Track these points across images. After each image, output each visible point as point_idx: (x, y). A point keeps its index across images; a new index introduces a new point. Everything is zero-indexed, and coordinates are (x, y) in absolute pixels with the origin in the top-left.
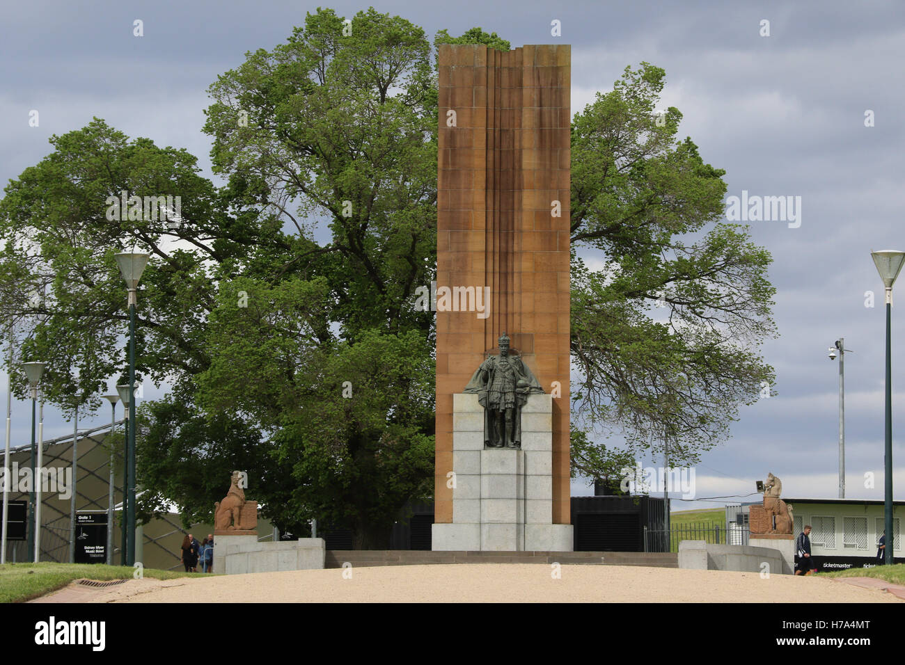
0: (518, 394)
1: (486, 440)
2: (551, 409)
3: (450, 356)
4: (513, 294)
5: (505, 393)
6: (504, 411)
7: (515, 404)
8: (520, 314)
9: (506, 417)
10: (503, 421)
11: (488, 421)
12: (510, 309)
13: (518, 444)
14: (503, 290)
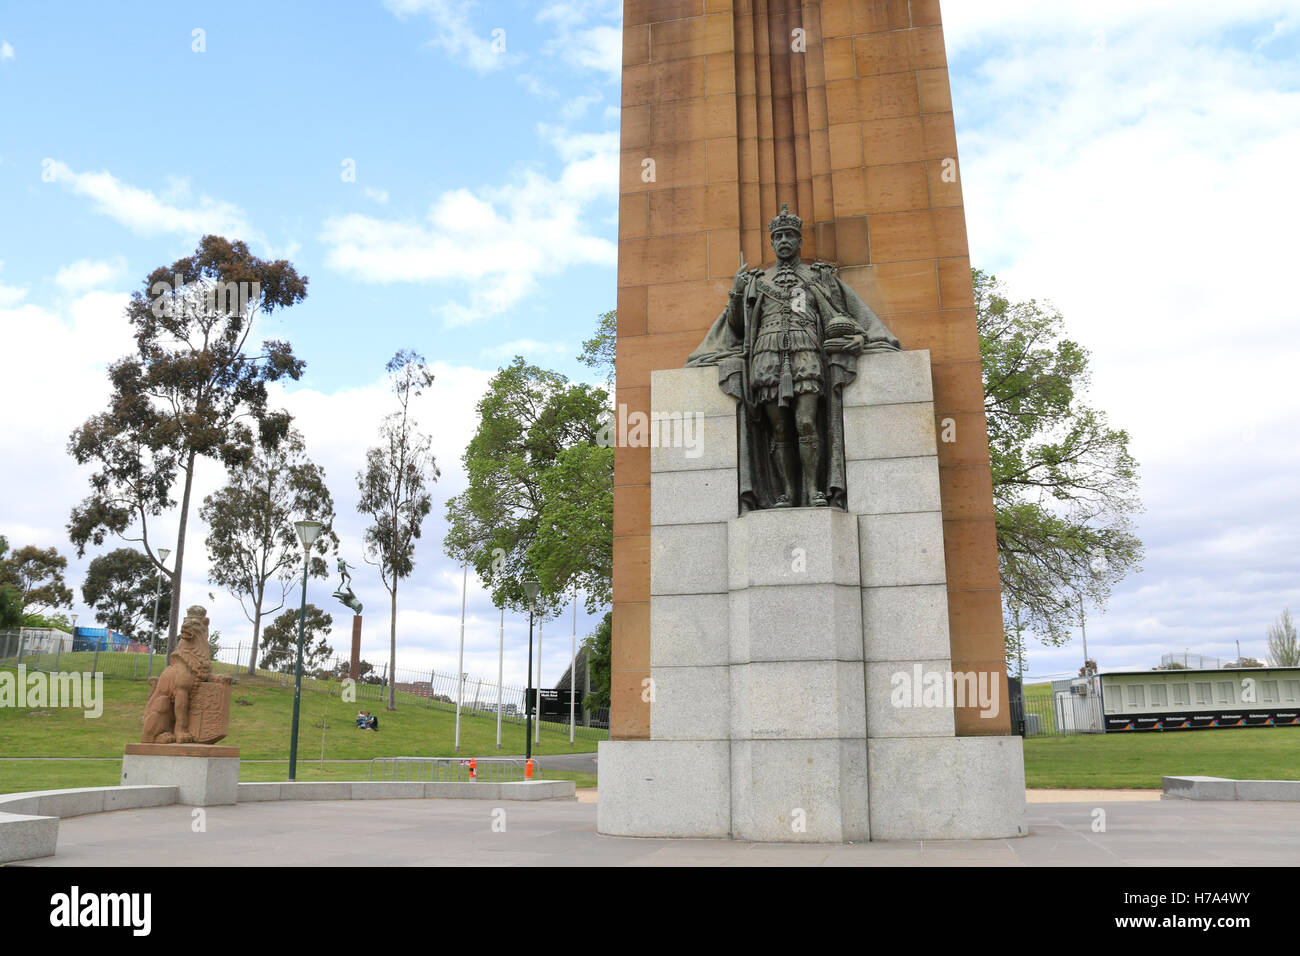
0: (830, 353)
1: (743, 490)
2: (928, 392)
3: (652, 291)
4: (808, 137)
5: (792, 354)
6: (793, 401)
7: (824, 380)
8: (829, 177)
9: (798, 420)
10: (792, 435)
11: (749, 438)
12: (802, 172)
13: (837, 498)
14: (783, 133)
